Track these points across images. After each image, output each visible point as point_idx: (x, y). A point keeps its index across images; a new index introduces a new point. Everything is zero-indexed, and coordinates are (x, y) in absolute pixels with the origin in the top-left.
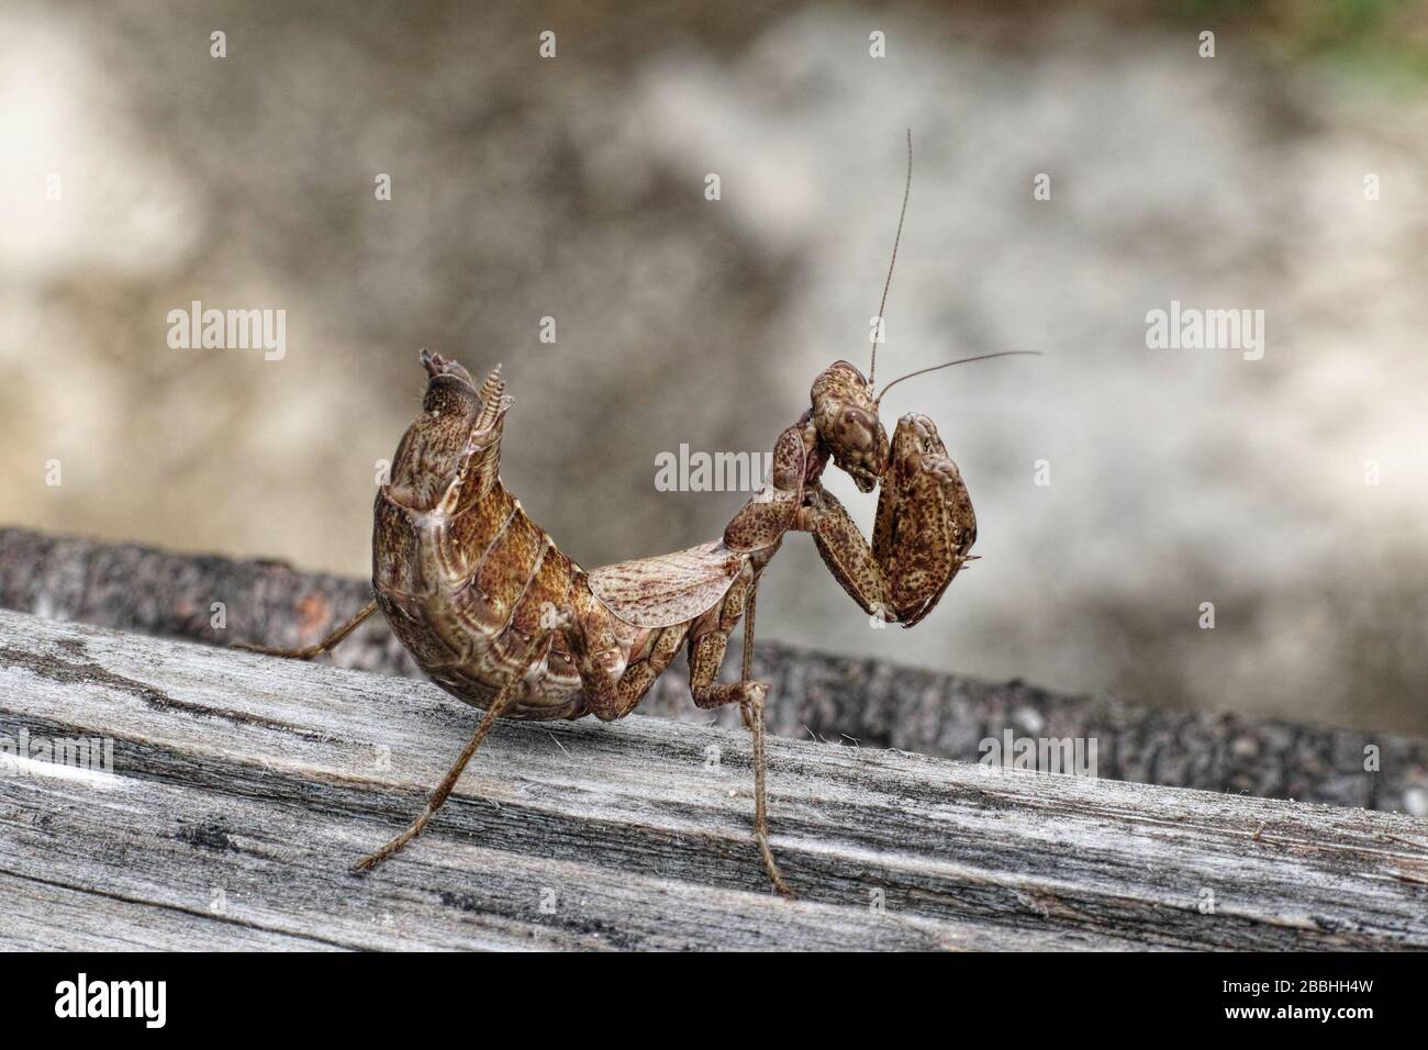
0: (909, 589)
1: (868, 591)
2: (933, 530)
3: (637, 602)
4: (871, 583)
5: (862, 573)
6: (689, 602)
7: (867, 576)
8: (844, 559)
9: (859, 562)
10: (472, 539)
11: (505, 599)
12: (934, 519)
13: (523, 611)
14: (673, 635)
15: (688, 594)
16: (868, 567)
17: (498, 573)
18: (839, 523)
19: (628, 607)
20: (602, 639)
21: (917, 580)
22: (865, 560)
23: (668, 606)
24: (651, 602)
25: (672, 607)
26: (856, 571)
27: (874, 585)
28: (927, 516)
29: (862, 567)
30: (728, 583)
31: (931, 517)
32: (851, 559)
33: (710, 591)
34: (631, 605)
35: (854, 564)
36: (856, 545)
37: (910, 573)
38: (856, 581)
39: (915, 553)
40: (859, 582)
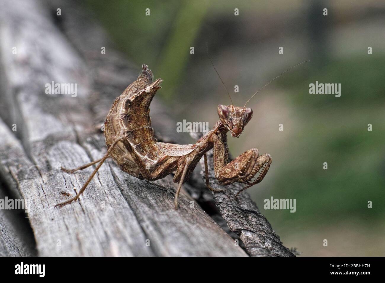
0: (225, 172)
1: (217, 167)
2: (241, 164)
3: (166, 148)
4: (219, 165)
5: (218, 161)
6: (180, 152)
7: (219, 163)
8: (216, 154)
9: (219, 158)
10: (134, 109)
11: (133, 126)
12: (243, 162)
13: (136, 131)
14: (172, 159)
15: (180, 150)
16: (221, 161)
17: (135, 120)
18: (221, 145)
19: (163, 149)
20: (153, 153)
21: (228, 171)
22: (221, 159)
23: (174, 151)
24: (170, 149)
25: (175, 152)
26: (217, 159)
27: (219, 167)
28: (243, 160)
29: (219, 160)
30: (191, 150)
31: (243, 161)
32: (218, 156)
33: (186, 151)
34: (165, 149)
35: (218, 157)
36: (221, 153)
37: (228, 168)
38: (215, 162)
39: (233, 165)
40: (216, 163)
